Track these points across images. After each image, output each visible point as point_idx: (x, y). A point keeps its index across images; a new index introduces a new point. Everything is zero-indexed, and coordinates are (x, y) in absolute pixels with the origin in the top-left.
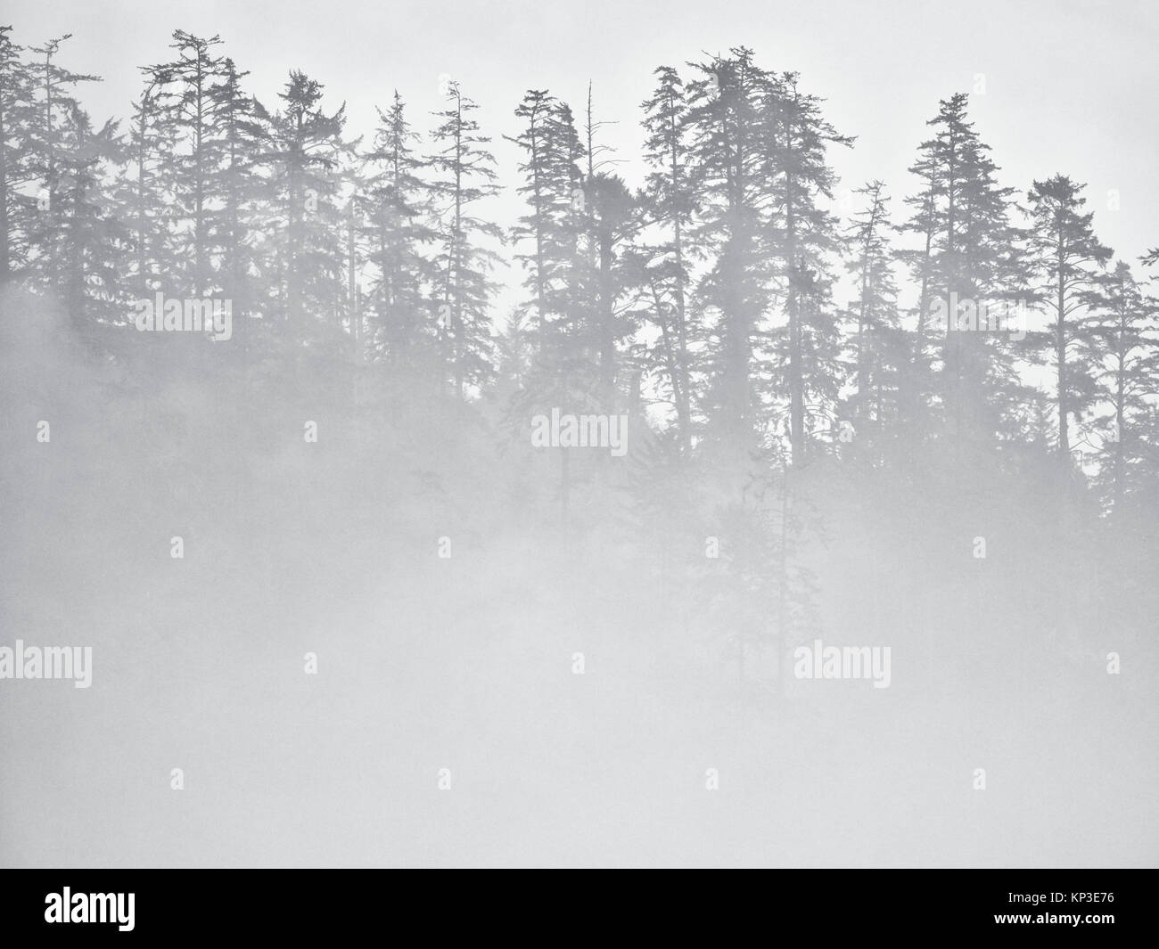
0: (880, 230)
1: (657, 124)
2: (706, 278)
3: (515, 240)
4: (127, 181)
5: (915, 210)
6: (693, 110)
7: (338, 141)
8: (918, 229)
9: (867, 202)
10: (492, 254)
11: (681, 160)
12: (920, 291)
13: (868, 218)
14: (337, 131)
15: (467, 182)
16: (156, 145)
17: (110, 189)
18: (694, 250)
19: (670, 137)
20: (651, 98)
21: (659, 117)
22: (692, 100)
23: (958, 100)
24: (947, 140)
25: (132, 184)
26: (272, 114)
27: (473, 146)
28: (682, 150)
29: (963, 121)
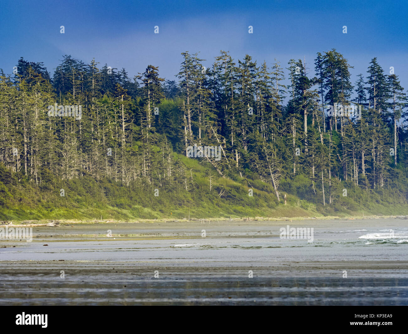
0: (362, 83)
1: (317, 64)
2: (327, 94)
3: (288, 88)
4: (211, 80)
5: (368, 80)
6: (324, 61)
7: (255, 68)
8: (369, 83)
9: (359, 78)
10: (284, 91)
11: (322, 71)
12: (369, 96)
13: (359, 81)
14: (255, 66)
15: (278, 77)
16: (217, 73)
17: (208, 81)
18: (325, 88)
19: (320, 66)
20: (316, 59)
21: (318, 62)
22: (324, 59)
23: (375, 59)
24: (373, 66)
25: (212, 80)
26: (242, 63)
27: (280, 70)
28: (322, 69)
29: (376, 63)
